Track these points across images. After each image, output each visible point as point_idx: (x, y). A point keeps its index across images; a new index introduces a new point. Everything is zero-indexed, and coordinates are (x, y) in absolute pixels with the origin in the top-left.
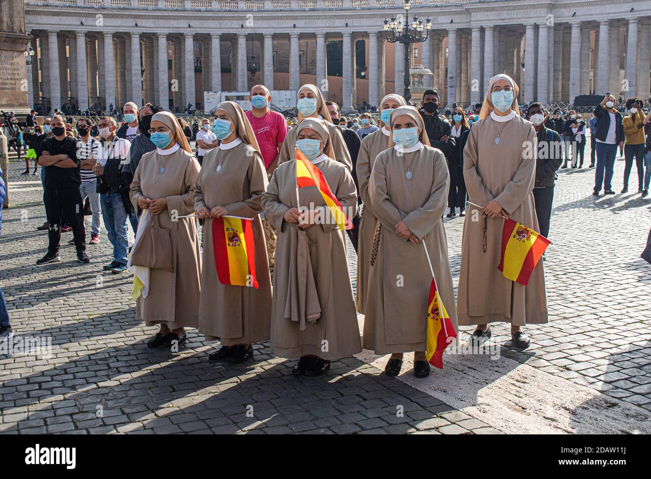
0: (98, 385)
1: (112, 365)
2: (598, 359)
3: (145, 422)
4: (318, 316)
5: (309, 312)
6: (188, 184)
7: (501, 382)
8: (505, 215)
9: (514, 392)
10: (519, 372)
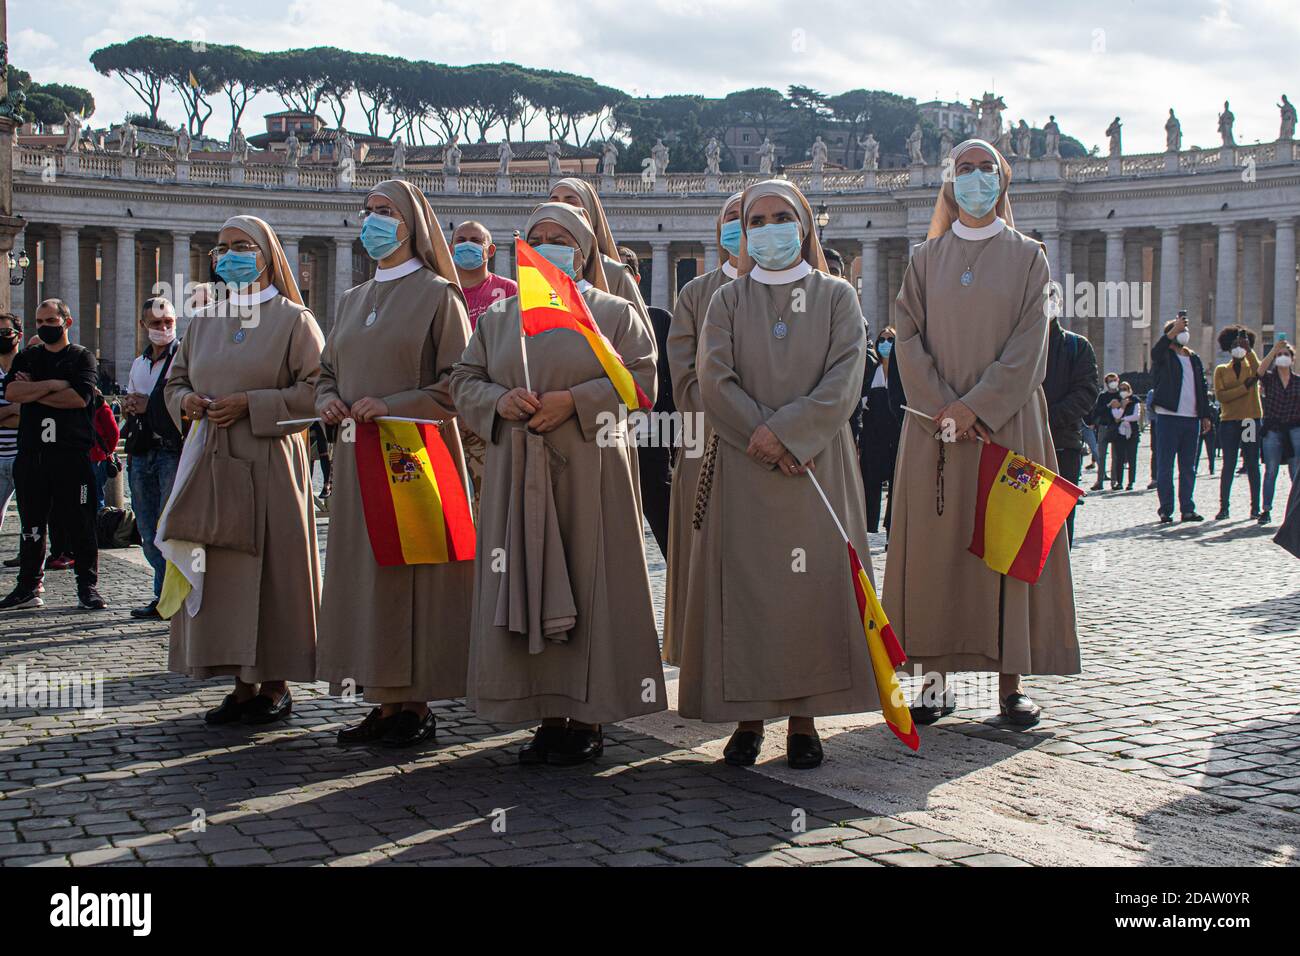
0: (84, 778)
1: (121, 749)
2: (1190, 740)
3: (178, 834)
4: (570, 622)
5: (549, 614)
6: (294, 367)
7: (979, 776)
8: (983, 434)
9: (1008, 790)
10: (1018, 762)
